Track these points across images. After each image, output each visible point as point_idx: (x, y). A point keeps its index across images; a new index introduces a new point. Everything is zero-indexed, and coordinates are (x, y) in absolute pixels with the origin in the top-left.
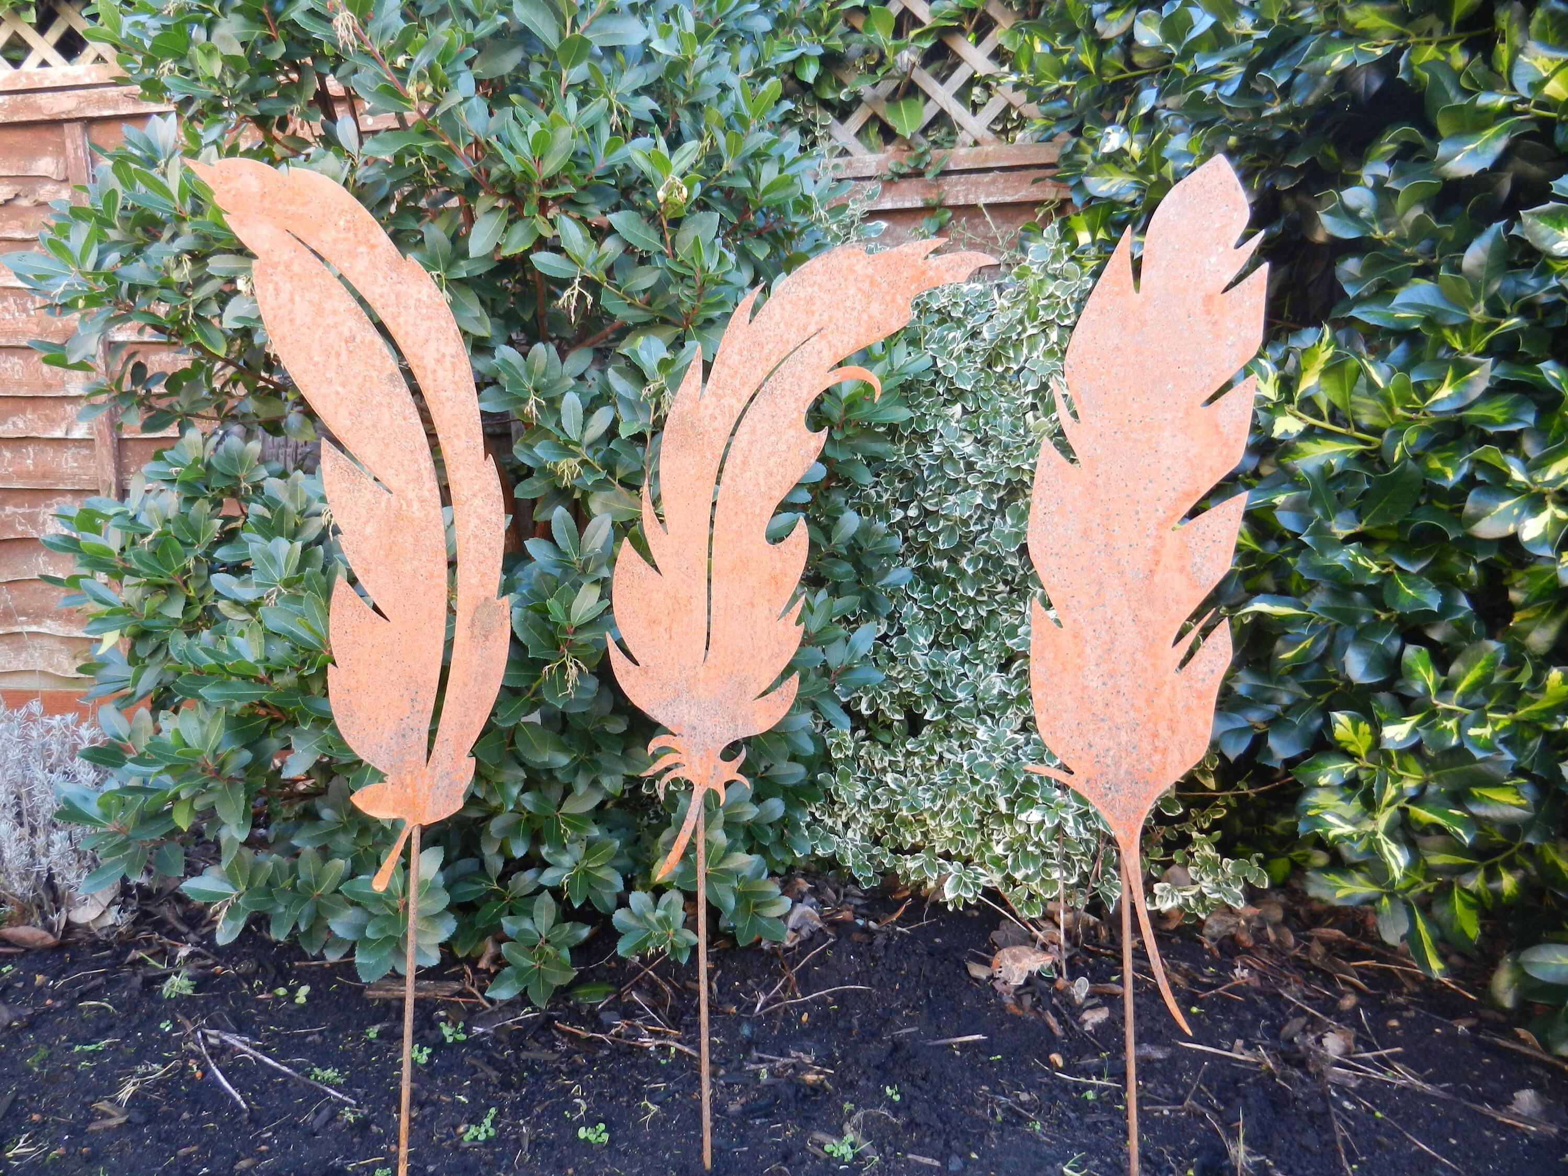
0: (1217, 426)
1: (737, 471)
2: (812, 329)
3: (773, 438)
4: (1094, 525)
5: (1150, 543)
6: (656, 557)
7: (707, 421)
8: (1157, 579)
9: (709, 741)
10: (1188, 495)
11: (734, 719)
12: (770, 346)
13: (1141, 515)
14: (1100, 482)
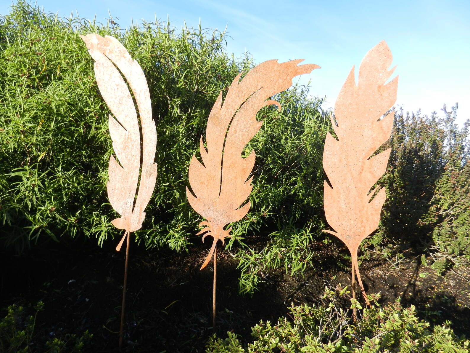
0: (382, 128)
1: (232, 133)
2: (259, 87)
3: (245, 123)
4: (343, 158)
5: (360, 164)
6: (204, 161)
7: (223, 116)
8: (362, 175)
9: (220, 223)
10: (372, 149)
11: (228, 216)
12: (245, 92)
13: (358, 155)
14: (345, 145)
